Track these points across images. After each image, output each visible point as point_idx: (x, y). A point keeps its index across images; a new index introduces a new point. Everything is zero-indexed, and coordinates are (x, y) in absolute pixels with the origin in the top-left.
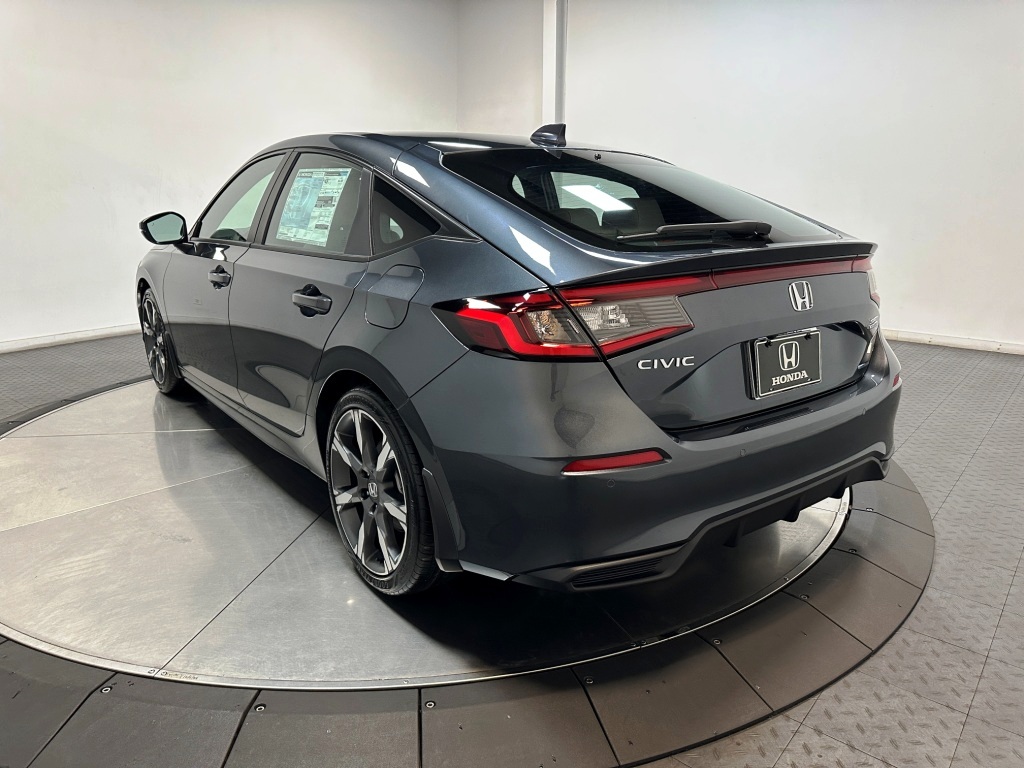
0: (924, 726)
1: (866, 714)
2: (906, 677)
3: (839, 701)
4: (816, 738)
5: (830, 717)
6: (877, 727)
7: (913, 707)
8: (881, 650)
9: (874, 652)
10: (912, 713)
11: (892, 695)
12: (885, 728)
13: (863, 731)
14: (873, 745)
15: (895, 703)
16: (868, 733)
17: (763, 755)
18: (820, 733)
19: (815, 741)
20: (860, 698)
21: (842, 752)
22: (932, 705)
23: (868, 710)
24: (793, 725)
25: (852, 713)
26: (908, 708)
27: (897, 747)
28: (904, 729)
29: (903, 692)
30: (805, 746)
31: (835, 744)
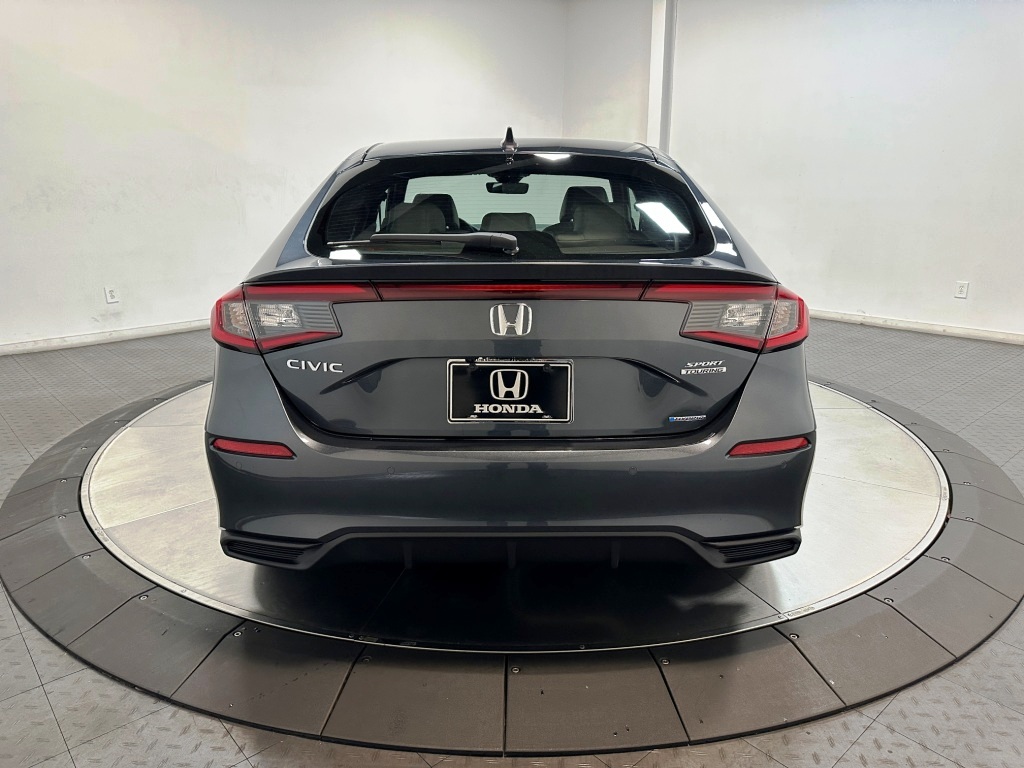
0: (1002, 734)
1: (943, 718)
2: (989, 686)
3: (917, 703)
4: (888, 735)
5: (905, 717)
6: (953, 730)
7: (994, 715)
8: (965, 659)
9: (958, 660)
10: (992, 721)
11: (973, 702)
12: (961, 732)
13: (938, 733)
14: (946, 747)
15: (975, 709)
16: (942, 735)
17: (832, 745)
18: (893, 731)
19: (887, 738)
20: (938, 701)
21: (914, 751)
22: (1016, 715)
23: (945, 714)
24: (865, 721)
25: (928, 715)
26: (988, 716)
27: (972, 751)
28: (982, 736)
29: (984, 700)
30: (876, 741)
31: (906, 741)
